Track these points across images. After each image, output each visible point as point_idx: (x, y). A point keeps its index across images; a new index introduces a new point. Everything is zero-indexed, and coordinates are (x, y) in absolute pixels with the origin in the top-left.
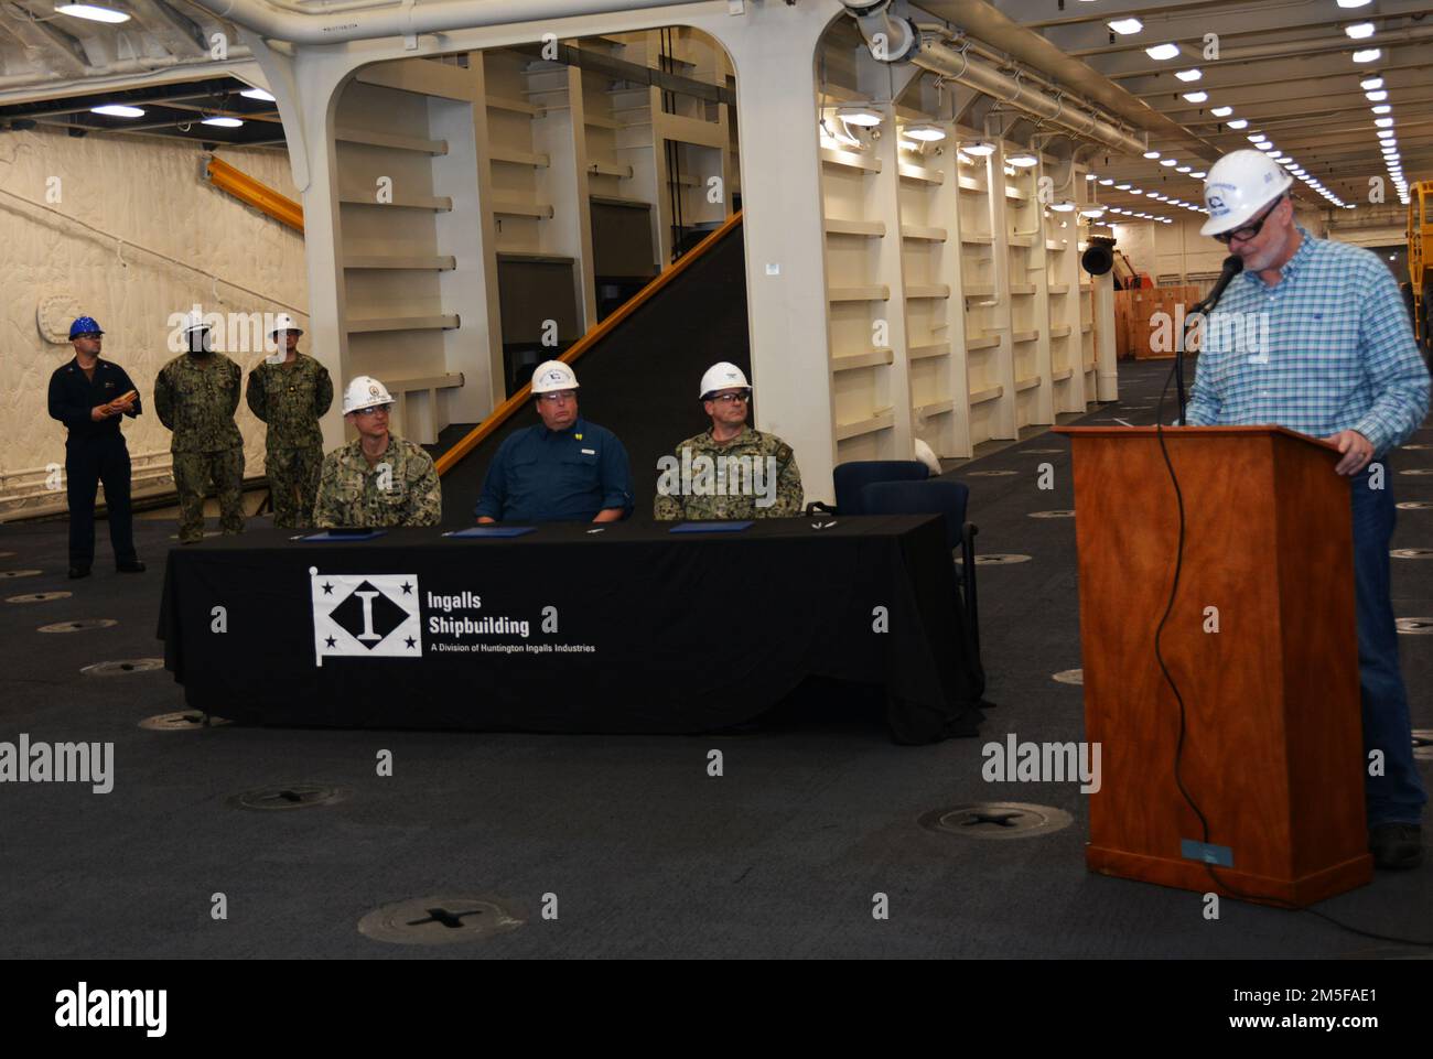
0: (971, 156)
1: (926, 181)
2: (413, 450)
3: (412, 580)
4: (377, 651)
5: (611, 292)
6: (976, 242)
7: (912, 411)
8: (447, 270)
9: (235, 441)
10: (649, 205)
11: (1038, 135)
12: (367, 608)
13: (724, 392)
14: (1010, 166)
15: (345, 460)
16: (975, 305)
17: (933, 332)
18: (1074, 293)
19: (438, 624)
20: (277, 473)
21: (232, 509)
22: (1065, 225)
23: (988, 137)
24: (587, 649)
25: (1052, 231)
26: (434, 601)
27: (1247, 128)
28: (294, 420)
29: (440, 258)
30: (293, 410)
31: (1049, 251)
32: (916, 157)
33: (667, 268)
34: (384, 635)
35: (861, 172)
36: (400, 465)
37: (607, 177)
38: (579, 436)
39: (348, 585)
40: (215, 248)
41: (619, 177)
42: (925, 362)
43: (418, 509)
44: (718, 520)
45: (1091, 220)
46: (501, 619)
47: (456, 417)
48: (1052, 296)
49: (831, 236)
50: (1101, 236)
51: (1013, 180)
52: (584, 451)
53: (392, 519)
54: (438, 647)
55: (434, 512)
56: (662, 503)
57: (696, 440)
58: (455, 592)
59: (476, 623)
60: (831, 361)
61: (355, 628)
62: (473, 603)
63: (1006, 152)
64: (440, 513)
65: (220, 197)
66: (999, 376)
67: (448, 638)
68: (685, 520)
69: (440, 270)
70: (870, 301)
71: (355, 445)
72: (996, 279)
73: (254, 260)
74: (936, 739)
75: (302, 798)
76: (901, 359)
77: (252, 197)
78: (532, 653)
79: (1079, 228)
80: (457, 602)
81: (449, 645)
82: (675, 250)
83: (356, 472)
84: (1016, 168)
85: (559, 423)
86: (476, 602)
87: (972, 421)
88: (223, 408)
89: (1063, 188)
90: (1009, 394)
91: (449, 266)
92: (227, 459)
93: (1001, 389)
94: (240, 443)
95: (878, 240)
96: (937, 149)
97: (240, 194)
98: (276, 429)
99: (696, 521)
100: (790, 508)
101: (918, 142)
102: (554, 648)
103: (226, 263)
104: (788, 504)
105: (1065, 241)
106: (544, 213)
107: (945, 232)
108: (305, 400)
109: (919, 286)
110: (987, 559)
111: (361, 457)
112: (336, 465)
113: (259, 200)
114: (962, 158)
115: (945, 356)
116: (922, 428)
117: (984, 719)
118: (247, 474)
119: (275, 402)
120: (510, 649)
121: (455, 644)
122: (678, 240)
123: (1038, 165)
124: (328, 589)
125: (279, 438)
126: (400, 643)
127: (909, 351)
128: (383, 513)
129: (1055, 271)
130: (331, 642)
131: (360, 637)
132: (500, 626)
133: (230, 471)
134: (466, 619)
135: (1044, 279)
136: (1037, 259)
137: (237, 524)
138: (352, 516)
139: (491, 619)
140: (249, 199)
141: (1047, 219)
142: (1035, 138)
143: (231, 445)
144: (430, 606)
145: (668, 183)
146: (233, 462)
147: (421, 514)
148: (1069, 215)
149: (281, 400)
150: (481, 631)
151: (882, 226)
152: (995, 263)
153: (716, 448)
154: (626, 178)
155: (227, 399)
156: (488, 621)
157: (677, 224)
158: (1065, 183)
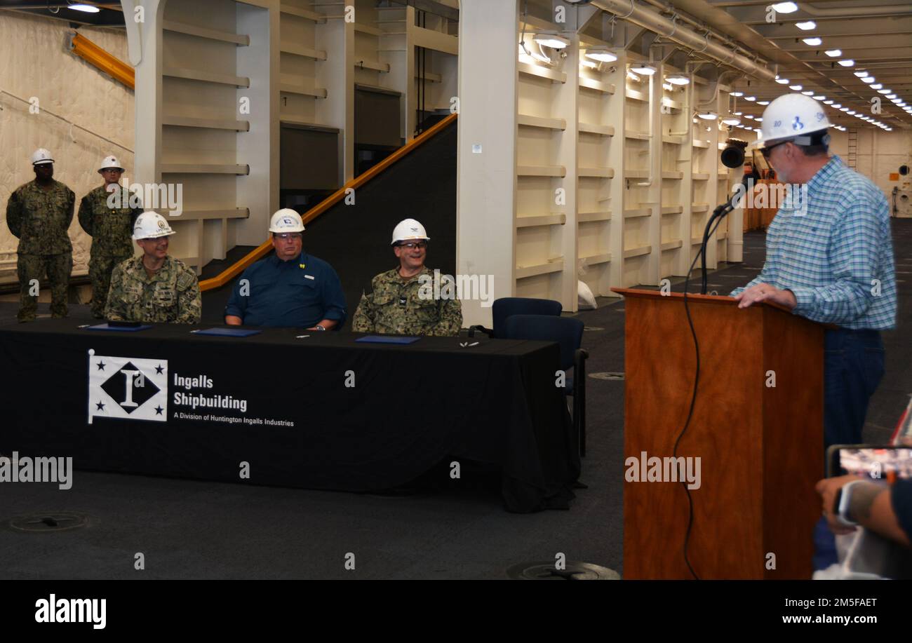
0: (638, 75)
1: (602, 91)
2: (183, 268)
3: (164, 364)
4: (134, 415)
5: (367, 155)
6: (638, 138)
7: (577, 260)
8: (242, 131)
9: (67, 248)
10: (400, 93)
11: (692, 62)
12: (129, 382)
13: (408, 242)
14: (669, 83)
15: (130, 271)
16: (635, 184)
17: (600, 202)
18: (713, 181)
19: (181, 398)
20: (98, 275)
21: (60, 299)
22: (709, 129)
23: (652, 61)
24: (288, 424)
25: (699, 133)
26: (179, 381)
27: (855, 66)
28: (113, 236)
29: (238, 122)
30: (113, 228)
31: (694, 148)
32: (595, 73)
33: (410, 141)
34: (140, 403)
35: (549, 82)
36: (172, 278)
37: (371, 71)
38: (302, 266)
39: (116, 364)
40: (74, 101)
41: (380, 71)
42: (590, 225)
43: (184, 312)
44: (398, 335)
45: (730, 127)
46: (227, 397)
47: (241, 241)
48: (695, 182)
49: (521, 127)
50: (736, 139)
51: (671, 94)
52: (306, 276)
53: (162, 317)
54: (179, 415)
55: (196, 316)
56: (359, 319)
57: (388, 275)
58: (194, 375)
59: (208, 399)
60: (515, 219)
61: (119, 397)
62: (207, 384)
63: (665, 73)
64: (200, 316)
65: (80, 64)
66: (650, 238)
67: (187, 409)
68: (375, 333)
69: (238, 131)
70: (551, 177)
71: (138, 261)
72: (652, 167)
73: (103, 113)
74: (537, 510)
75: (58, 524)
76: (571, 222)
77: (105, 65)
78: (248, 424)
79: (721, 132)
80: (196, 383)
81: (187, 414)
82: (418, 128)
83: (138, 281)
84: (673, 85)
85: (285, 255)
86: (209, 384)
87: (625, 271)
88: (59, 223)
89: (710, 102)
90: (656, 252)
91: (245, 129)
92: (60, 261)
93: (650, 248)
94: (70, 250)
95: (561, 132)
96: (612, 68)
97: (96, 62)
98: (99, 242)
99: (381, 335)
100: (451, 330)
101: (597, 62)
102: (264, 422)
103: (81, 113)
104: (450, 327)
105: (708, 141)
106: (320, 94)
107: (613, 130)
108: (122, 221)
109: (590, 168)
110: (612, 375)
111: (142, 270)
112: (122, 274)
113: (111, 69)
114: (631, 76)
115: (607, 221)
116: (584, 273)
117: (575, 497)
118: (75, 273)
119: (99, 221)
120: (231, 420)
121: (192, 414)
122: (421, 121)
123: (690, 84)
124: (101, 366)
125: (101, 249)
126: (151, 411)
127: (578, 215)
128: (156, 313)
129: (700, 162)
130: (100, 406)
131: (122, 404)
132: (226, 403)
133: (61, 270)
134: (201, 395)
135: (690, 169)
136: (686, 153)
137: (63, 311)
138: (132, 313)
139: (220, 397)
140: (103, 66)
141: (695, 124)
142: (689, 64)
143: (64, 250)
144: (176, 384)
145: (415, 78)
146: (64, 263)
147: (186, 316)
148: (713, 122)
149: (105, 221)
150: (212, 405)
151: (564, 122)
152: (650, 154)
153: (401, 282)
154: (384, 72)
155: (63, 216)
156: (217, 398)
157: (421, 108)
158: (711, 99)
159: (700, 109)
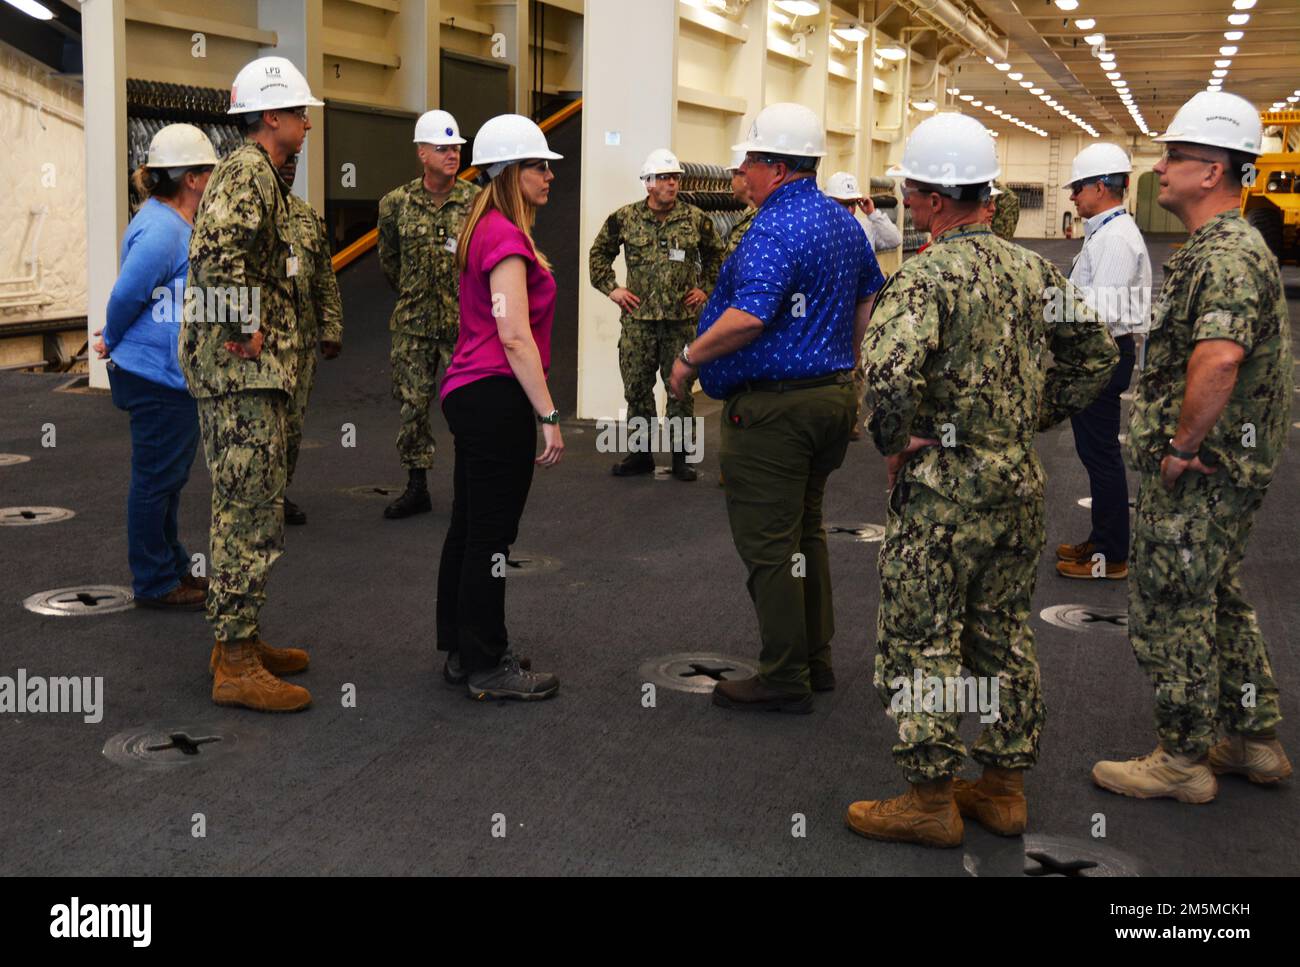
1: (795, 60)
6: (841, 132)
10: (509, 66)
11: (908, 29)
14: (879, 57)
23: (862, 21)
27: (1101, 45)
32: (786, 32)
35: (726, 37)
37: (465, 32)
41: (481, 34)
49: (684, 106)
51: (880, 72)
63: (877, 41)
84: (885, 60)
89: (924, 88)
95: (739, 117)
96: (809, 27)
101: (791, 16)
106: (391, 63)
122: (538, 108)
123: (906, 59)
141: (909, 116)
142: (906, 32)
145: (530, 46)
151: (743, 102)
152: (857, 156)
157: (538, 89)
158: (928, 82)
159: (917, 96)
